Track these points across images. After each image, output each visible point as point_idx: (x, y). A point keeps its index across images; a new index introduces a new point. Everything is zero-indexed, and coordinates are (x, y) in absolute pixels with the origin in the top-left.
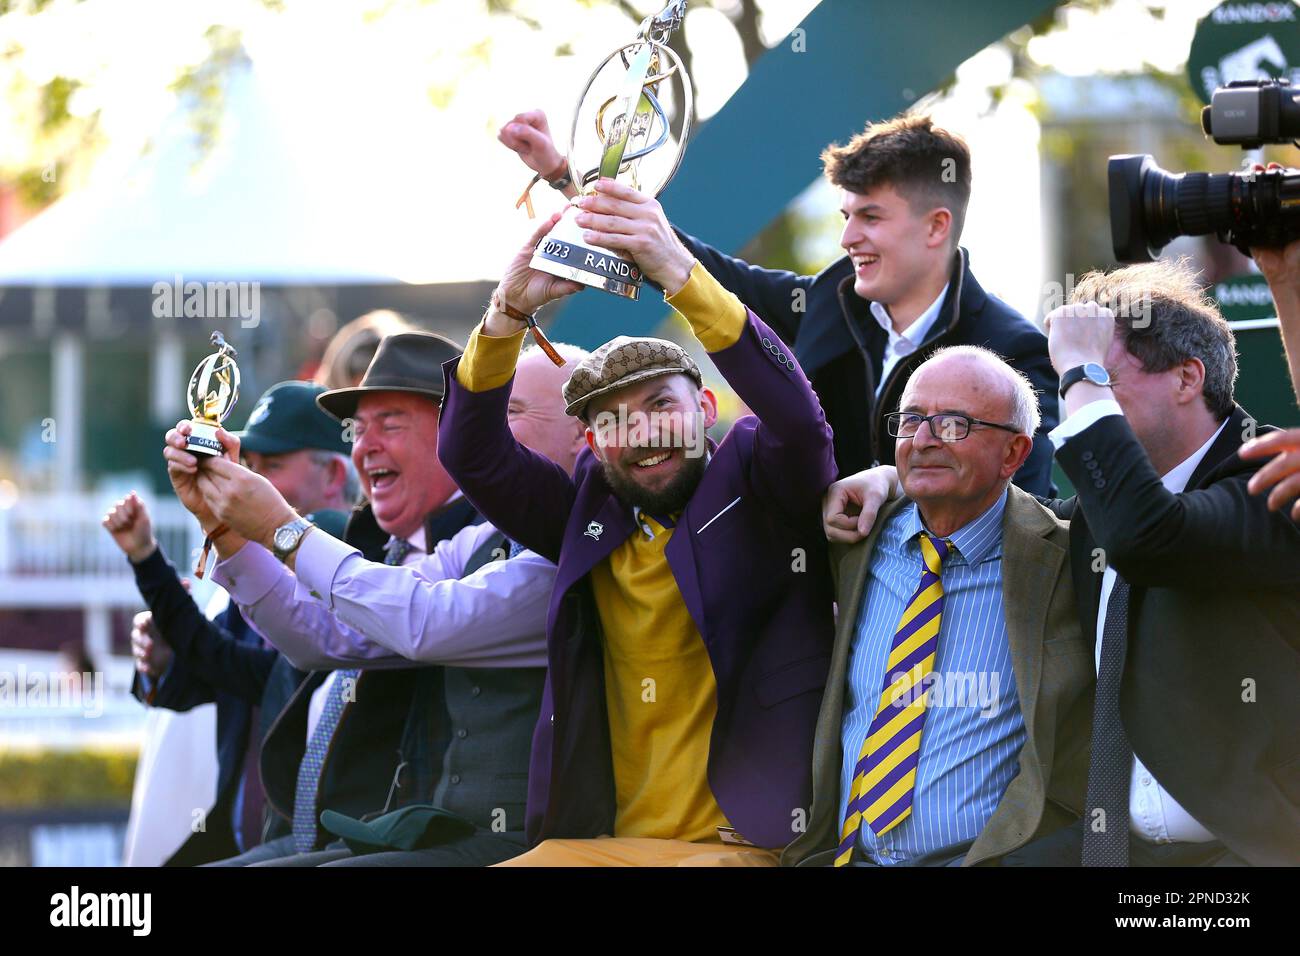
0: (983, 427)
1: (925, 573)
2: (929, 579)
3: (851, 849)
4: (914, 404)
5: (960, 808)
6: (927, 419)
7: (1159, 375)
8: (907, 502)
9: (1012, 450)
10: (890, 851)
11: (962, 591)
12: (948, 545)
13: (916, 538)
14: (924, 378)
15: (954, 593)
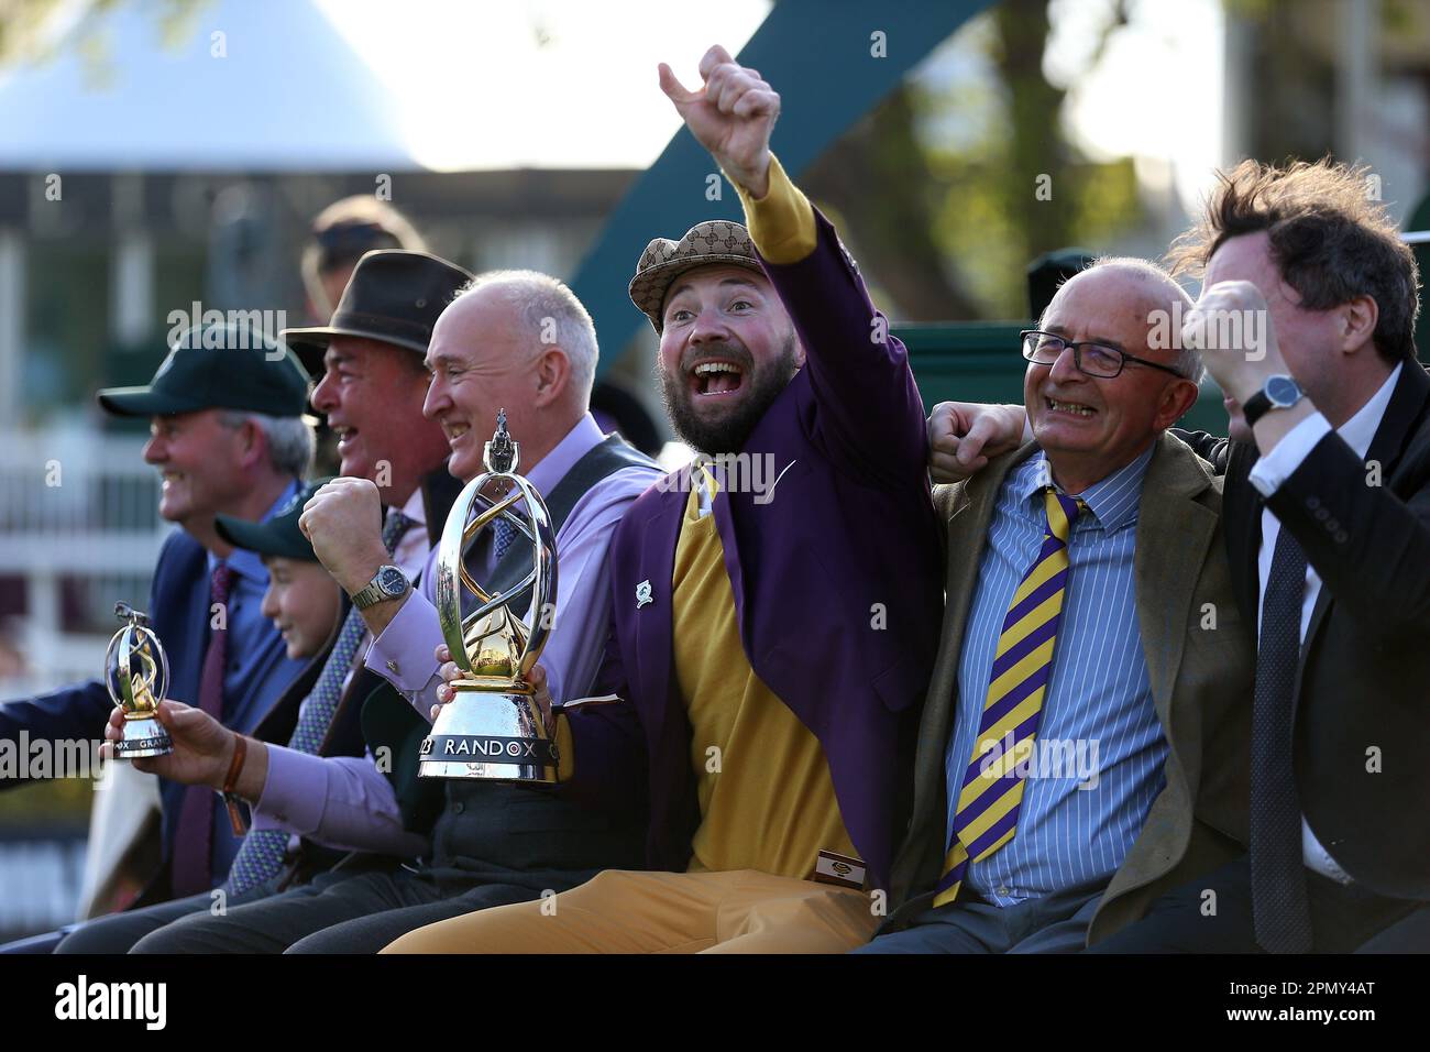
0: (1139, 365)
1: (1047, 537)
2: (1052, 545)
3: (959, 883)
4: (1060, 324)
5: (1095, 836)
6: (1073, 346)
7: (1321, 314)
8: (1035, 449)
9: (1172, 397)
10: (1009, 888)
11: (1093, 563)
12: (1079, 504)
13: (1042, 492)
14: (1076, 293)
15: (1082, 565)
